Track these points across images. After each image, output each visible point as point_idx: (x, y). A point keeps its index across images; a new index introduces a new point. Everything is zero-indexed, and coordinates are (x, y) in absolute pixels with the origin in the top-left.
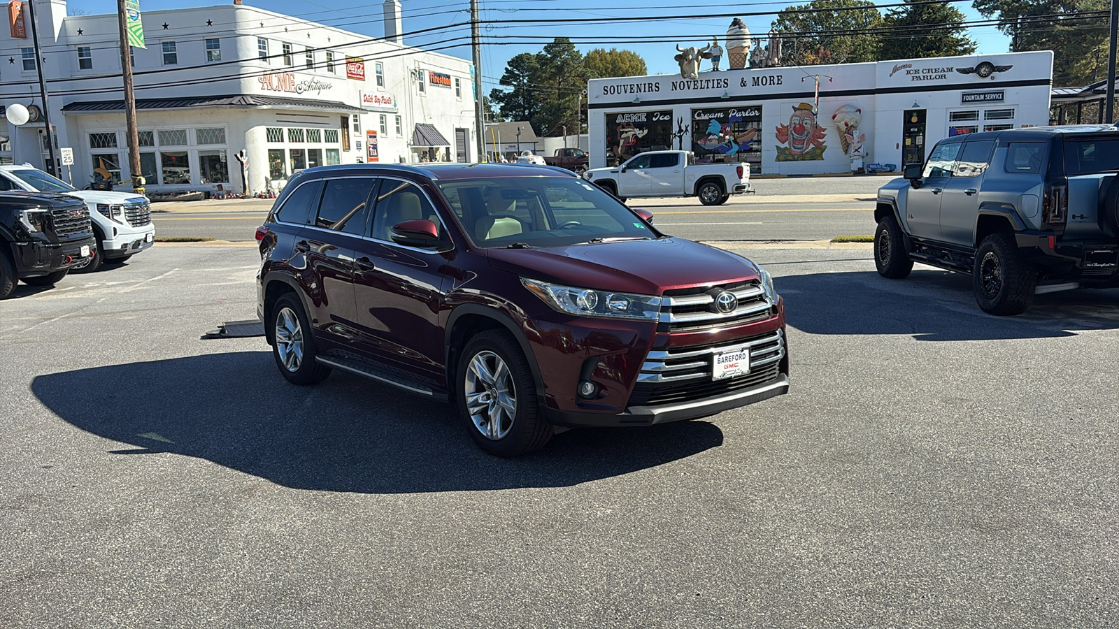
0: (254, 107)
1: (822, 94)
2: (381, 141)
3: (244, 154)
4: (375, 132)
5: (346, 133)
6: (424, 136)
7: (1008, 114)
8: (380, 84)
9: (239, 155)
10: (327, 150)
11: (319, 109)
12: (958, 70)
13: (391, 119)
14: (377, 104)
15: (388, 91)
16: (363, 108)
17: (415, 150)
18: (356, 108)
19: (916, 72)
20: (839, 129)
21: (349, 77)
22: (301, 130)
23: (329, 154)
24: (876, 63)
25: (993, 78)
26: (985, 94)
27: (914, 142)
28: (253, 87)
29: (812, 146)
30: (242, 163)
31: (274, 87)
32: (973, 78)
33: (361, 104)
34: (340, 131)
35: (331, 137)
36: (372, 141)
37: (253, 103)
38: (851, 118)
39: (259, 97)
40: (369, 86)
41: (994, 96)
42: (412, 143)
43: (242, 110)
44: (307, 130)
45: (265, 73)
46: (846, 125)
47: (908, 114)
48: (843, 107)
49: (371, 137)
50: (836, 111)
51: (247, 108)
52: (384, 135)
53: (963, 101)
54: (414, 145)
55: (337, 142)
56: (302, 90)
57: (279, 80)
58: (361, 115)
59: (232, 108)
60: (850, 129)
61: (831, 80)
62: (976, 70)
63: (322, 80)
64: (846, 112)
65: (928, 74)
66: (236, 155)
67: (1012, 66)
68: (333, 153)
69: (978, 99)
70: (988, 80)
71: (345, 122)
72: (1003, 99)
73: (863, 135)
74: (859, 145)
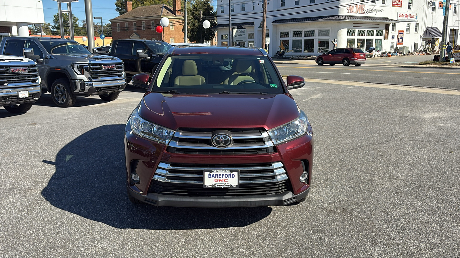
0: (342, 20)
2: (405, 36)
3: (336, 41)
4: (403, 31)
5: (387, 32)
6: (430, 33)
8: (409, 8)
9: (333, 41)
10: (376, 39)
11: (374, 21)
13: (413, 26)
14: (406, 18)
15: (413, 12)
16: (398, 20)
17: (423, 40)
18: (395, 20)
21: (393, 6)
22: (364, 30)
23: (377, 41)
28: (344, 11)
30: (334, 45)
31: (354, 12)
33: (397, 18)
34: (384, 31)
35: (379, 33)
36: (401, 35)
37: (342, 19)
39: (346, 16)
40: (404, 9)
42: (423, 36)
43: (338, 22)
44: (367, 30)
45: (350, 5)
49: (400, 33)
51: (340, 21)
52: (408, 32)
54: (424, 37)
55: (382, 35)
56: (368, 12)
57: (357, 8)
58: (397, 23)
59: (334, 21)
63: (378, 8)
66: (332, 41)
68: (379, 41)
71: (387, 27)
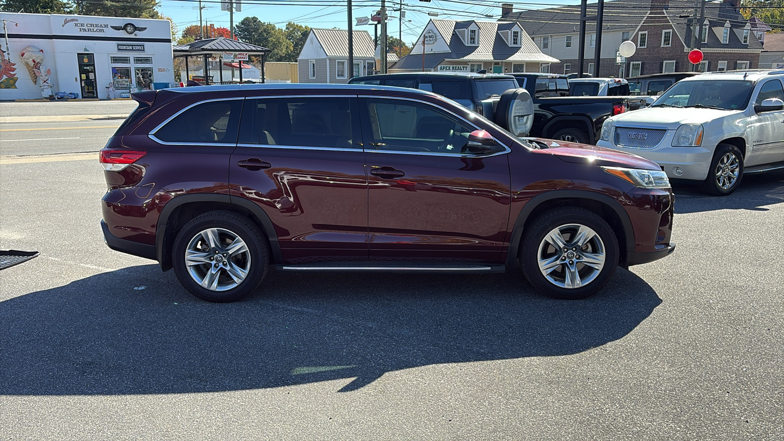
1: (10, 36)
7: (147, 60)
12: (112, 27)
19: (82, 25)
20: (27, 64)
24: (49, 15)
25: (135, 35)
26: (132, 46)
27: (88, 77)
29: (5, 77)
32: (122, 34)
38: (37, 57)
41: (138, 48)
46: (34, 61)
47: (80, 56)
48: (27, 47)
50: (23, 50)
53: (118, 50)
60: (37, 65)
61: (16, 25)
62: (125, 28)
64: (32, 51)
65: (91, 28)
67: (146, 28)
69: (128, 48)
70: (132, 36)
72: (144, 50)
73: (49, 70)
74: (47, 77)
